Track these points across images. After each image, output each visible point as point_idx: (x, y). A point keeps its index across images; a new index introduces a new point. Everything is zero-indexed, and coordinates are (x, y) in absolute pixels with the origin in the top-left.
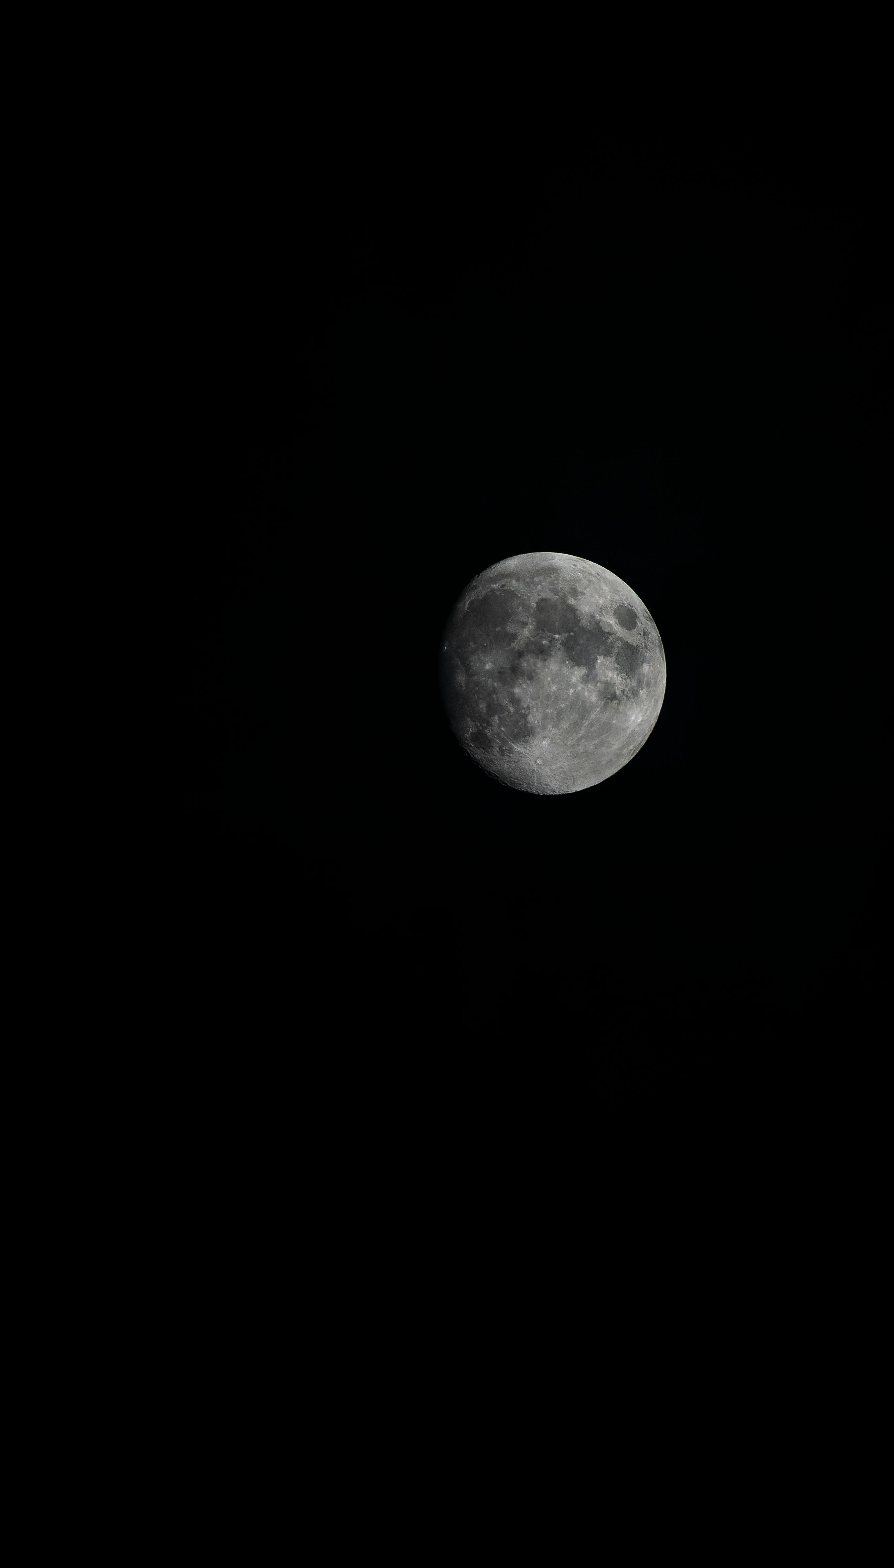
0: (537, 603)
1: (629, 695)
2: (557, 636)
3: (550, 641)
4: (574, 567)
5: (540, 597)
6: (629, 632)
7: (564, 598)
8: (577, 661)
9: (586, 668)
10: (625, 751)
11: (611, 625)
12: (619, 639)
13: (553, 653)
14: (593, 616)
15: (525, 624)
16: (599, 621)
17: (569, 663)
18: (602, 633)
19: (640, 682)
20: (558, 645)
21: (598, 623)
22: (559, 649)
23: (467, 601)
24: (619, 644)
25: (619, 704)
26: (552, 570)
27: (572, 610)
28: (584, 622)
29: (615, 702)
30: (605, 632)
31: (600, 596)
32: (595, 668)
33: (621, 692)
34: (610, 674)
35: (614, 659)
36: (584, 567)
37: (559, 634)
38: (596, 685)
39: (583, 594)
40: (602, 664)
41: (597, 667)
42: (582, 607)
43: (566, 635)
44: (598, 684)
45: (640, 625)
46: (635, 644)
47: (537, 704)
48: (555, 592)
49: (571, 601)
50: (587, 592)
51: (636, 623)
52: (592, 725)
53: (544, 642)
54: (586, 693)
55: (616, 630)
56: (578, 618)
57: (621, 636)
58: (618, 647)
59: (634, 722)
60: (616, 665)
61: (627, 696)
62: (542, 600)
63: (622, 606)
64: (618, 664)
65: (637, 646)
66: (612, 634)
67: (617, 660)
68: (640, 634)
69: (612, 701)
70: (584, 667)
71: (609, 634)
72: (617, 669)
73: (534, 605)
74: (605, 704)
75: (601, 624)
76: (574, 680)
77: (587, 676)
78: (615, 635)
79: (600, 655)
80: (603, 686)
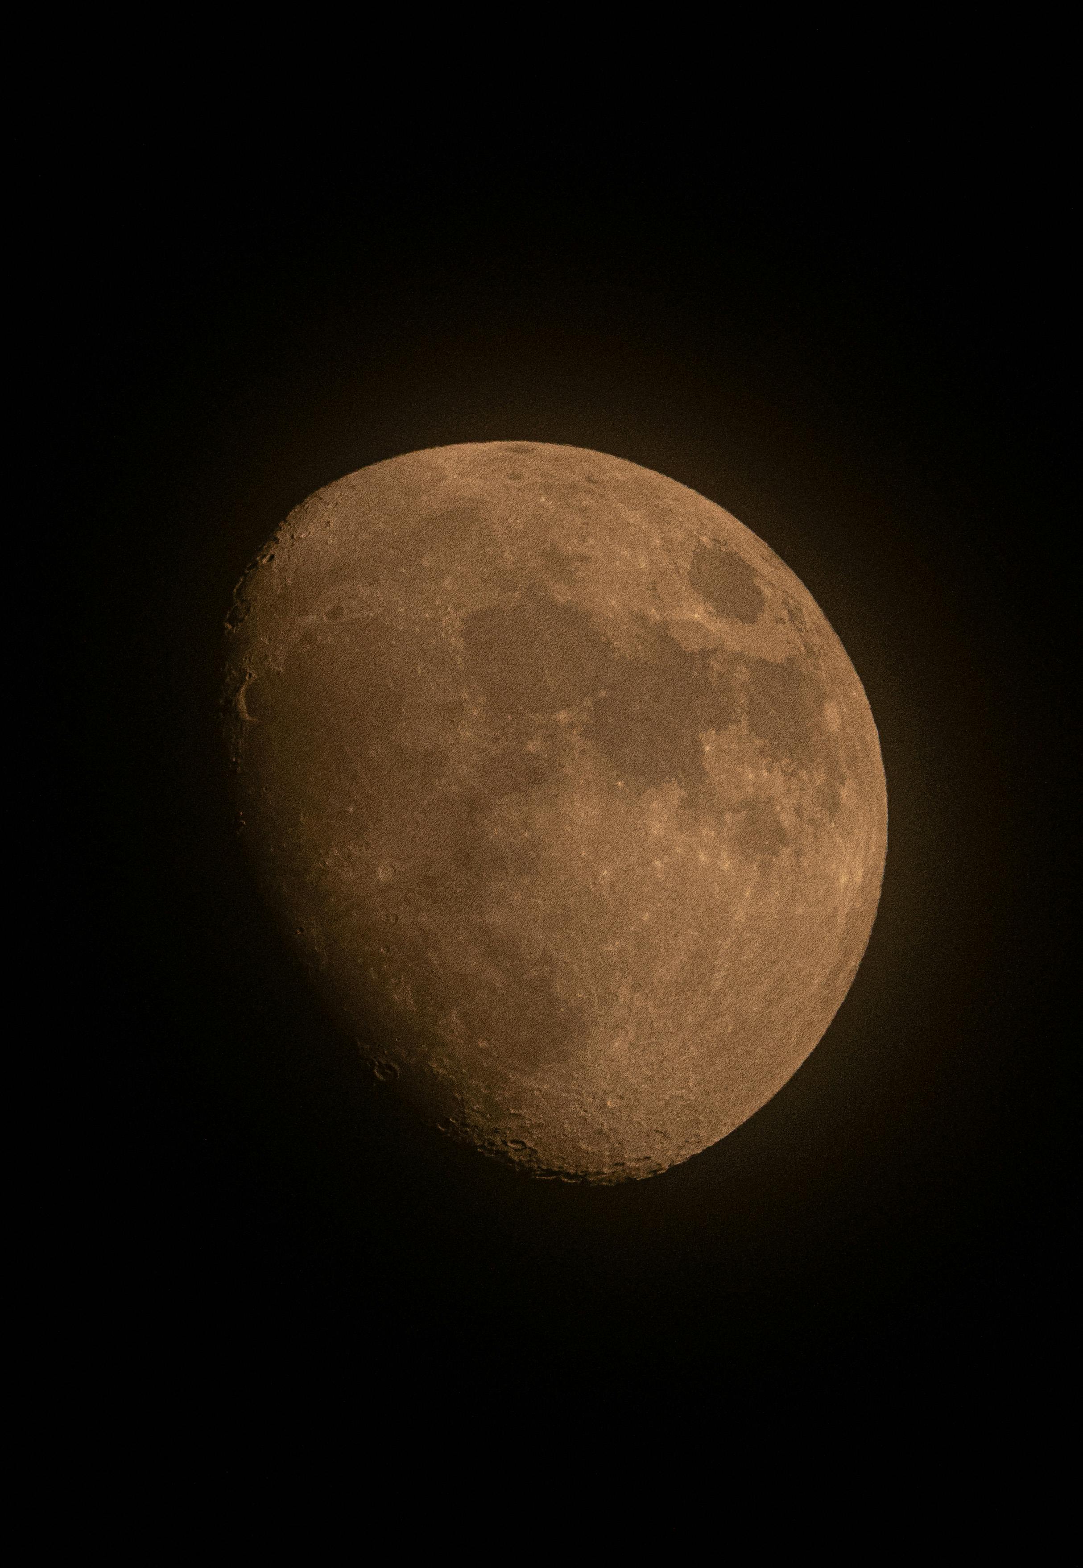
0: (464, 634)
1: (818, 814)
2: (562, 716)
3: (549, 738)
4: (516, 484)
5: (465, 612)
6: (748, 627)
7: (536, 592)
8: (646, 771)
9: (679, 784)
11: (697, 626)
12: (738, 658)
13: (569, 770)
14: (641, 619)
15: (455, 709)
16: (665, 624)
17: (627, 784)
18: (688, 656)
19: (832, 766)
20: (577, 742)
21: (662, 632)
22: (582, 753)
23: (237, 690)
24: (742, 673)
25: (799, 853)
28: (624, 644)
29: (786, 852)
30: (692, 654)
31: (632, 547)
32: (704, 774)
33: (792, 818)
34: (751, 776)
35: (744, 725)
36: (543, 475)
37: (566, 706)
38: (722, 823)
39: (584, 559)
40: (719, 752)
41: (707, 767)
42: (598, 600)
43: (588, 702)
44: (728, 817)
45: (768, 592)
46: (780, 658)
47: (569, 937)
48: (502, 580)
49: (562, 594)
50: (591, 547)
51: (756, 591)
53: (531, 747)
54: (703, 857)
55: (718, 633)
56: (604, 639)
57: (738, 648)
58: (743, 685)
59: (847, 888)
60: (759, 743)
62: (475, 618)
63: (700, 555)
64: (761, 736)
65: (790, 660)
66: (714, 651)
67: (753, 726)
68: (782, 621)
69: (776, 854)
70: (674, 782)
71: (706, 654)
72: (762, 752)
73: (457, 642)
74: (759, 867)
75: (673, 633)
76: (657, 829)
77: (688, 803)
78: (723, 651)
79: (705, 729)
80: (741, 816)
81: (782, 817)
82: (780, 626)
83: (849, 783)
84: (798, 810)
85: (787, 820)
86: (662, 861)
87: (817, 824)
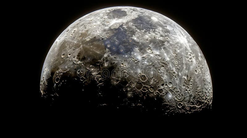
0: (79, 60)
1: (166, 34)
2: (105, 56)
3: (107, 61)
5: (76, 56)
7: (84, 42)
8: (129, 50)
10: (200, 59)
11: (116, 24)
12: (127, 23)
13: (116, 62)
14: (105, 30)
16: (110, 28)
17: (127, 55)
18: (119, 29)
19: (161, 26)
20: (112, 57)
21: (110, 29)
22: (115, 58)
24: (131, 24)
25: (168, 42)
26: (63, 46)
27: (94, 39)
28: (105, 36)
30: (119, 27)
31: (96, 22)
33: (162, 38)
34: (147, 37)
37: (105, 53)
39: (87, 31)
40: (138, 38)
41: (138, 41)
42: (96, 34)
43: (107, 50)
44: (150, 46)
48: (77, 46)
50: (88, 27)
51: (123, 11)
52: (173, 63)
53: (106, 65)
55: (121, 21)
56: (101, 39)
58: (133, 25)
60: (143, 31)
61: (166, 36)
62: (78, 56)
64: (143, 30)
66: (122, 25)
67: (140, 29)
68: (132, 12)
69: (164, 45)
70: (135, 48)
71: (121, 26)
72: (145, 32)
73: (79, 62)
74: (164, 49)
75: (112, 28)
76: (139, 58)
77: (141, 49)
78: (124, 24)
79: (132, 36)
80: (152, 44)
81: (159, 39)
82: (132, 13)
83: (167, 26)
84: (161, 36)
85: (161, 38)
86: (145, 61)
87: (168, 36)
